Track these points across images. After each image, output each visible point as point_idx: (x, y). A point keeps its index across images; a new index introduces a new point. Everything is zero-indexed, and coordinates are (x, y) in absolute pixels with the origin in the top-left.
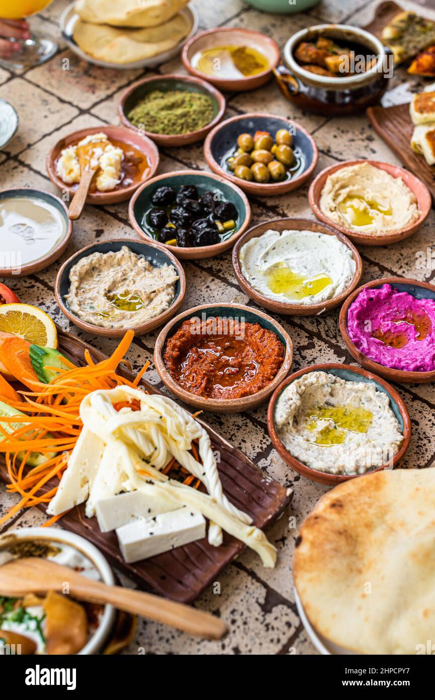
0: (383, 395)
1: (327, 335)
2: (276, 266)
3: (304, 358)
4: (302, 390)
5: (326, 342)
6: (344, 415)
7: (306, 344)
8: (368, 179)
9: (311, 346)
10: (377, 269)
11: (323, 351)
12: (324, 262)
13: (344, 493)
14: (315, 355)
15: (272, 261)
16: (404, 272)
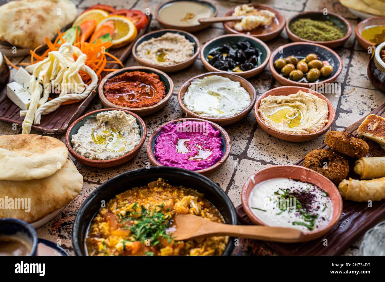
0: (133, 148)
4: (119, 116)
8: (316, 109)
10: (248, 136)
15: (220, 92)
16: (253, 148)
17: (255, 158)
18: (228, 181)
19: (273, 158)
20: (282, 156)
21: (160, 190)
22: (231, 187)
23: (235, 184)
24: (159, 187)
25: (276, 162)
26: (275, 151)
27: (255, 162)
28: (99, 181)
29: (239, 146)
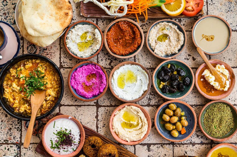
0: (80, 56)
1: (108, 71)
2: (137, 81)
3: (109, 59)
4: (97, 41)
5: (107, 68)
6: (86, 46)
7: (111, 64)
8: (137, 134)
9: (110, 64)
10: (113, 104)
11: (106, 65)
12: (126, 93)
13: (68, 19)
14: (107, 62)
15: (139, 81)
16: (105, 109)
17: (98, 112)
18: (80, 104)
19: (101, 120)
20: (104, 124)
21: (56, 79)
22: (76, 107)
23: (79, 108)
24: (57, 78)
25: (99, 122)
26: (106, 120)
27: (96, 113)
28: (62, 48)
29: (104, 102)
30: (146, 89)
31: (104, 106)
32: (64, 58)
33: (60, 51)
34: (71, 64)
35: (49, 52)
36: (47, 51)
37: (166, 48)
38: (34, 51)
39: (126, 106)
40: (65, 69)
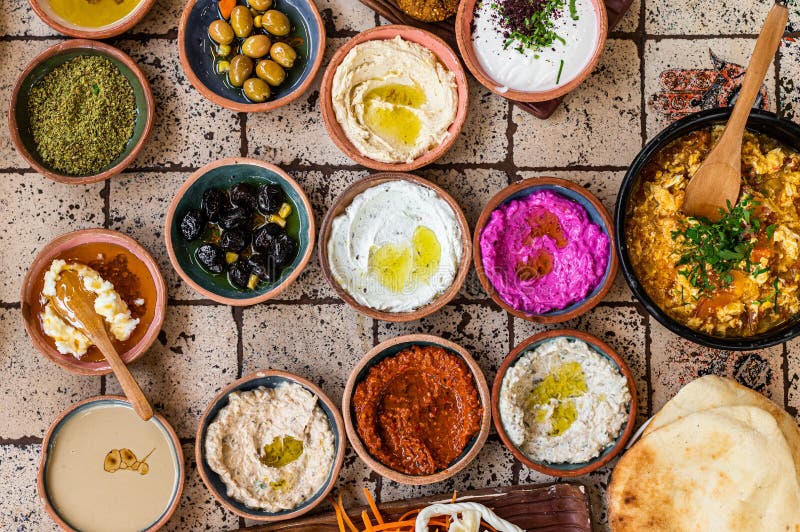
0: (578, 342)
1: (472, 295)
2: (371, 255)
3: (471, 336)
4: (515, 399)
5: (476, 302)
6: (556, 381)
7: (461, 319)
8: (368, 64)
9: (467, 318)
10: (454, 172)
11: (481, 316)
12: (407, 212)
13: (626, 481)
14: (477, 325)
15: (364, 252)
16: (482, 157)
17: (506, 144)
18: (573, 173)
19: (497, 118)
20: (485, 105)
22: (585, 164)
23: (577, 160)
25: (502, 110)
26: (478, 118)
27: (515, 143)
28: (643, 378)
29: (485, 180)
30: (337, 223)
31: (486, 166)
32: (635, 341)
33: (648, 365)
34: (607, 319)
35: (690, 364)
36: (696, 367)
37: (271, 415)
38: (744, 367)
39: (409, 161)
40: (630, 301)
